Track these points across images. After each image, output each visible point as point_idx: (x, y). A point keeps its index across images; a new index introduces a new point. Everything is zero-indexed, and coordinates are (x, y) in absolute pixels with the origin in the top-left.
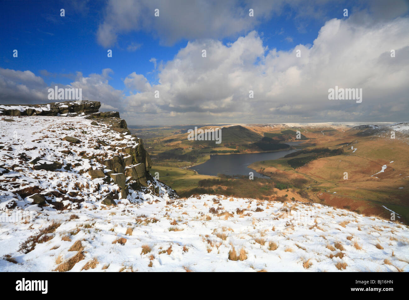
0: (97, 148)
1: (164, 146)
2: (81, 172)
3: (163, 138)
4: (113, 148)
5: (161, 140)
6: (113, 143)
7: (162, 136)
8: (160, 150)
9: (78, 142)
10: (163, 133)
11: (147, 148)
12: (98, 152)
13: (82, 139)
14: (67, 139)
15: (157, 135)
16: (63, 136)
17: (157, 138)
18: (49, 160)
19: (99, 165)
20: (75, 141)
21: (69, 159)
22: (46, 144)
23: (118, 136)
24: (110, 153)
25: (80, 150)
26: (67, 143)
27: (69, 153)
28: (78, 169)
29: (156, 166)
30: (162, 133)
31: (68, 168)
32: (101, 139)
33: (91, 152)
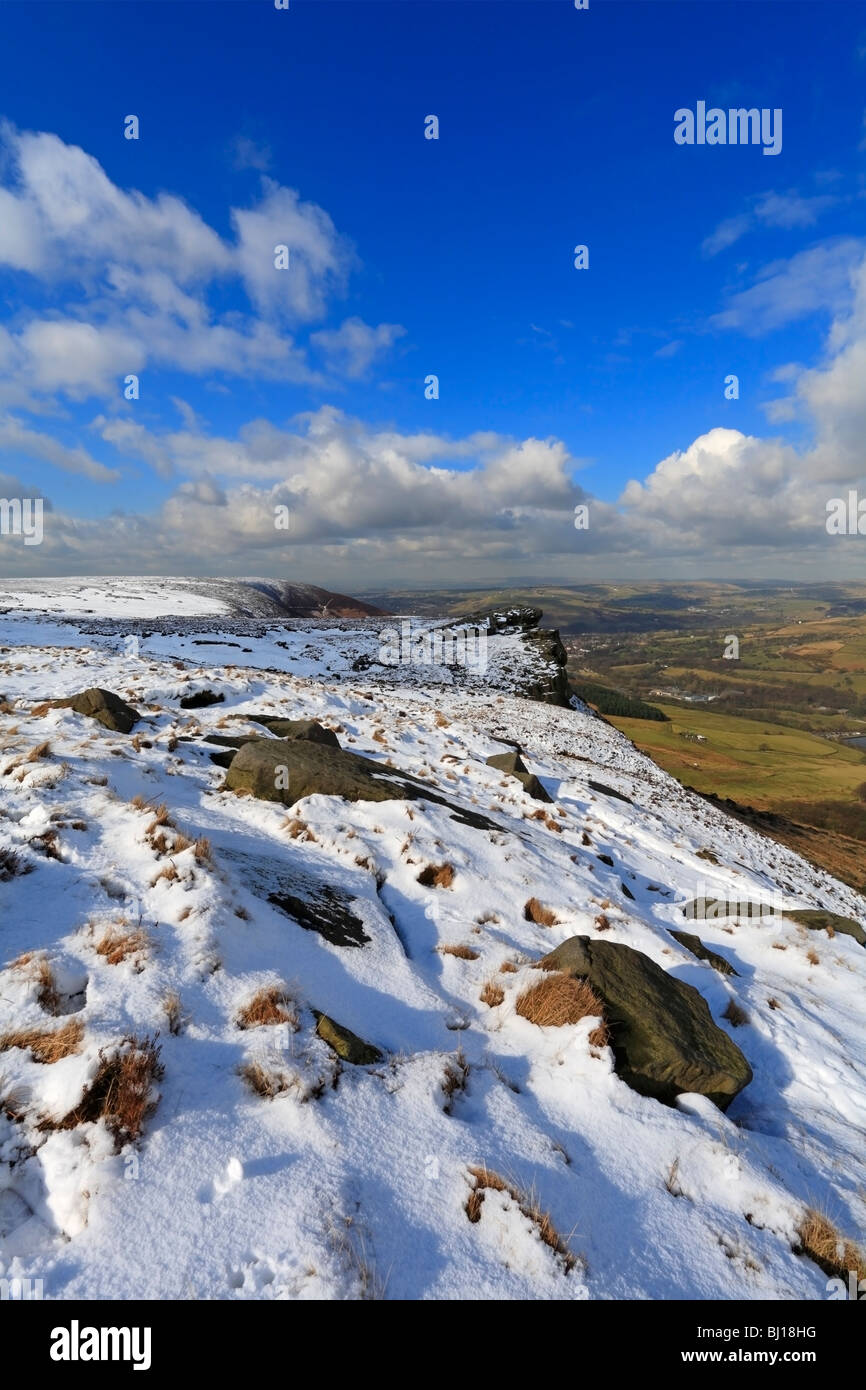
0: (523, 676)
1: (776, 657)
2: (510, 692)
3: (777, 629)
4: (536, 677)
5: (770, 635)
6: (537, 672)
7: (778, 620)
8: (758, 669)
9: (511, 671)
10: (782, 611)
11: (717, 657)
12: (523, 679)
13: (513, 668)
14: (504, 668)
15: (762, 615)
16: (501, 666)
17: (757, 627)
18: (494, 683)
19: (521, 689)
20: (508, 670)
21: (504, 684)
22: (492, 673)
23: (544, 665)
24: (532, 680)
25: (511, 677)
26: (503, 671)
27: (504, 679)
28: (508, 690)
29: (733, 715)
30: (780, 609)
31: (503, 689)
32: (528, 668)
33: (518, 679)
